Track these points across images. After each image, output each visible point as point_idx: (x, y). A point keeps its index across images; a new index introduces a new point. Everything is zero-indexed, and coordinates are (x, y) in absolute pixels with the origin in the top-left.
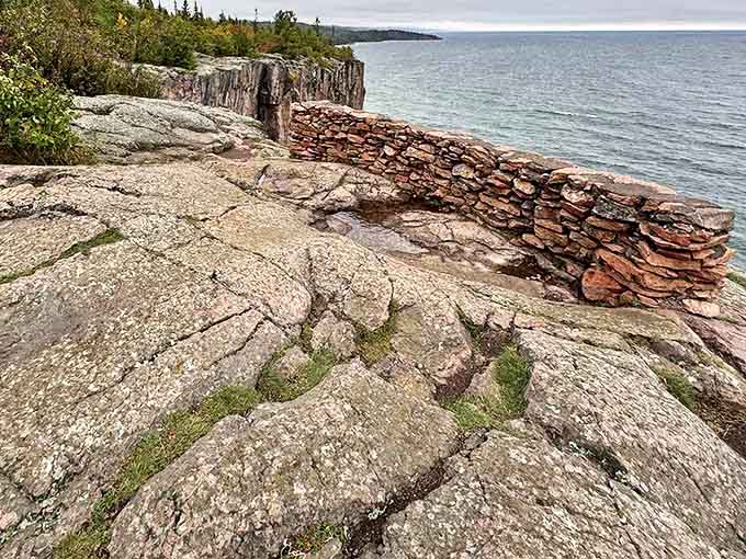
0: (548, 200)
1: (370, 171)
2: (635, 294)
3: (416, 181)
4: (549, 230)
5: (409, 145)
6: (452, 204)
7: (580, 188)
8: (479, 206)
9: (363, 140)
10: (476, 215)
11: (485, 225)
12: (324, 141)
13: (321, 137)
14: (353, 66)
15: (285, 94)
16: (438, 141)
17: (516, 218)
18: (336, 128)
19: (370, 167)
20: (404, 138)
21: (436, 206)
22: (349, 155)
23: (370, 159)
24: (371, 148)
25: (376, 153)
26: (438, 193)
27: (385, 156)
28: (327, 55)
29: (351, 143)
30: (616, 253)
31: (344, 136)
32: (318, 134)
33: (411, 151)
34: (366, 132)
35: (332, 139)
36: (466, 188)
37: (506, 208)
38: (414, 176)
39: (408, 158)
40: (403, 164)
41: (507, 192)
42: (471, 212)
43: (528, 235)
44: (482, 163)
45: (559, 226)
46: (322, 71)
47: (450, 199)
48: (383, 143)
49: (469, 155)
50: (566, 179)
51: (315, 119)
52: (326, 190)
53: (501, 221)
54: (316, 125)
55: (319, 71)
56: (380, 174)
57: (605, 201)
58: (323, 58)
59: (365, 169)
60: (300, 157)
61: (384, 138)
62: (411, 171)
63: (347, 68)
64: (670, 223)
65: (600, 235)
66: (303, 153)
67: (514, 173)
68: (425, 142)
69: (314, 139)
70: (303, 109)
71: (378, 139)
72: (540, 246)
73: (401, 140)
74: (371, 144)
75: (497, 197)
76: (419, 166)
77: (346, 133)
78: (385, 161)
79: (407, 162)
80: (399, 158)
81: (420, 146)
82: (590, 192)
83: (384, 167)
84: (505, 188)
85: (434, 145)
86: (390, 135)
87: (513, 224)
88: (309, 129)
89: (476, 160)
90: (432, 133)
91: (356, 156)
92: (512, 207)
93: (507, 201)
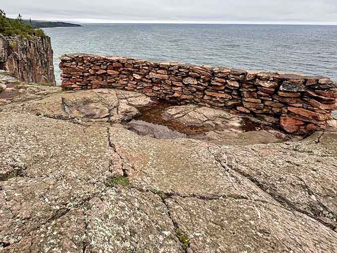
0: (249, 88)
1: (127, 90)
2: (315, 125)
3: (158, 91)
4: (252, 102)
5: (150, 71)
6: (186, 99)
7: (267, 79)
8: (206, 97)
9: (118, 73)
10: (205, 102)
11: (212, 106)
12: (88, 77)
13: (86, 74)
14: (45, 39)
15: (9, 55)
16: (169, 68)
17: (230, 100)
18: (98, 68)
19: (126, 87)
20: (146, 68)
21: (176, 102)
22: (109, 83)
23: (125, 83)
24: (125, 76)
25: (127, 79)
26: (176, 95)
27: (134, 79)
28: (29, 34)
29: (110, 75)
30: (299, 107)
31: (105, 71)
32: (83, 73)
33: (152, 75)
34: (119, 68)
35: (93, 75)
36: (195, 90)
37: (224, 96)
38: (156, 88)
39: (151, 79)
40: (147, 83)
41: (223, 88)
42: (201, 102)
43: (240, 108)
44: (204, 75)
45: (259, 100)
46: (29, 42)
47: (184, 97)
48: (131, 73)
49: (193, 72)
50: (256, 77)
51: (79, 64)
52: (115, 107)
53: (221, 103)
54: (81, 67)
55: (28, 42)
56: (133, 91)
57: (289, 84)
58: (28, 35)
59: (122, 89)
60: (72, 89)
61: (133, 70)
62: (153, 86)
63: (42, 40)
64: (328, 89)
65: (288, 100)
66: (72, 86)
67: (226, 78)
68: (161, 69)
69: (81, 76)
70: (69, 59)
71: (129, 71)
72: (248, 111)
73: (145, 69)
74: (124, 74)
75: (217, 91)
76: (159, 82)
77: (106, 70)
78: (135, 83)
79: (150, 81)
80: (144, 79)
81: (158, 71)
82: (273, 81)
83: (135, 86)
84: (222, 86)
85: (166, 69)
86: (136, 68)
87: (230, 103)
88: (76, 71)
89: (199, 74)
90: (164, 63)
91: (114, 82)
92: (227, 95)
93: (223, 92)
